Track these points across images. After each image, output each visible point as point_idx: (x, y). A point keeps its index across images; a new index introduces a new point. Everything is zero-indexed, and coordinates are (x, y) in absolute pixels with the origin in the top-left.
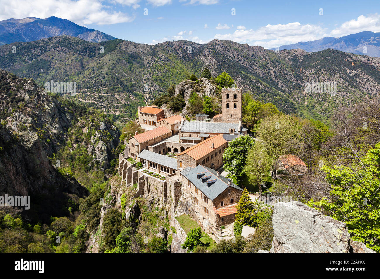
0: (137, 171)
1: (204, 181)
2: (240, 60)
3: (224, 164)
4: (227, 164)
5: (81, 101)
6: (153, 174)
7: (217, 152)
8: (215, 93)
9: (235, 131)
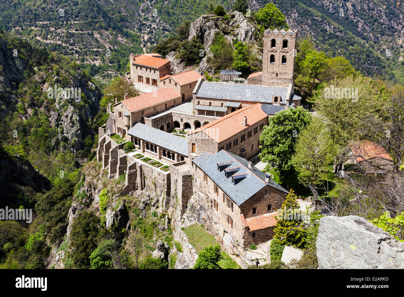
0: (126, 155)
1: (229, 174)
3: (260, 151)
4: (265, 151)
5: (39, 41)
6: (151, 161)
7: (251, 132)
8: (253, 38)
9: (281, 100)
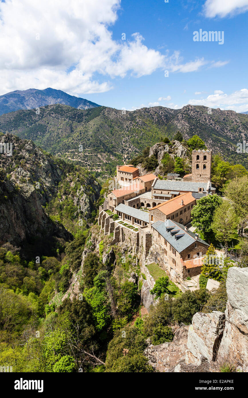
0: (114, 221)
1: (173, 234)
2: (211, 124)
3: (192, 220)
4: (195, 220)
5: (70, 160)
6: (128, 225)
7: (186, 209)
8: (186, 155)
9: (204, 190)
